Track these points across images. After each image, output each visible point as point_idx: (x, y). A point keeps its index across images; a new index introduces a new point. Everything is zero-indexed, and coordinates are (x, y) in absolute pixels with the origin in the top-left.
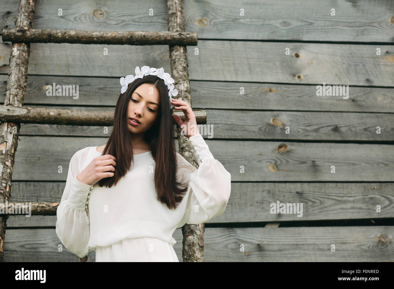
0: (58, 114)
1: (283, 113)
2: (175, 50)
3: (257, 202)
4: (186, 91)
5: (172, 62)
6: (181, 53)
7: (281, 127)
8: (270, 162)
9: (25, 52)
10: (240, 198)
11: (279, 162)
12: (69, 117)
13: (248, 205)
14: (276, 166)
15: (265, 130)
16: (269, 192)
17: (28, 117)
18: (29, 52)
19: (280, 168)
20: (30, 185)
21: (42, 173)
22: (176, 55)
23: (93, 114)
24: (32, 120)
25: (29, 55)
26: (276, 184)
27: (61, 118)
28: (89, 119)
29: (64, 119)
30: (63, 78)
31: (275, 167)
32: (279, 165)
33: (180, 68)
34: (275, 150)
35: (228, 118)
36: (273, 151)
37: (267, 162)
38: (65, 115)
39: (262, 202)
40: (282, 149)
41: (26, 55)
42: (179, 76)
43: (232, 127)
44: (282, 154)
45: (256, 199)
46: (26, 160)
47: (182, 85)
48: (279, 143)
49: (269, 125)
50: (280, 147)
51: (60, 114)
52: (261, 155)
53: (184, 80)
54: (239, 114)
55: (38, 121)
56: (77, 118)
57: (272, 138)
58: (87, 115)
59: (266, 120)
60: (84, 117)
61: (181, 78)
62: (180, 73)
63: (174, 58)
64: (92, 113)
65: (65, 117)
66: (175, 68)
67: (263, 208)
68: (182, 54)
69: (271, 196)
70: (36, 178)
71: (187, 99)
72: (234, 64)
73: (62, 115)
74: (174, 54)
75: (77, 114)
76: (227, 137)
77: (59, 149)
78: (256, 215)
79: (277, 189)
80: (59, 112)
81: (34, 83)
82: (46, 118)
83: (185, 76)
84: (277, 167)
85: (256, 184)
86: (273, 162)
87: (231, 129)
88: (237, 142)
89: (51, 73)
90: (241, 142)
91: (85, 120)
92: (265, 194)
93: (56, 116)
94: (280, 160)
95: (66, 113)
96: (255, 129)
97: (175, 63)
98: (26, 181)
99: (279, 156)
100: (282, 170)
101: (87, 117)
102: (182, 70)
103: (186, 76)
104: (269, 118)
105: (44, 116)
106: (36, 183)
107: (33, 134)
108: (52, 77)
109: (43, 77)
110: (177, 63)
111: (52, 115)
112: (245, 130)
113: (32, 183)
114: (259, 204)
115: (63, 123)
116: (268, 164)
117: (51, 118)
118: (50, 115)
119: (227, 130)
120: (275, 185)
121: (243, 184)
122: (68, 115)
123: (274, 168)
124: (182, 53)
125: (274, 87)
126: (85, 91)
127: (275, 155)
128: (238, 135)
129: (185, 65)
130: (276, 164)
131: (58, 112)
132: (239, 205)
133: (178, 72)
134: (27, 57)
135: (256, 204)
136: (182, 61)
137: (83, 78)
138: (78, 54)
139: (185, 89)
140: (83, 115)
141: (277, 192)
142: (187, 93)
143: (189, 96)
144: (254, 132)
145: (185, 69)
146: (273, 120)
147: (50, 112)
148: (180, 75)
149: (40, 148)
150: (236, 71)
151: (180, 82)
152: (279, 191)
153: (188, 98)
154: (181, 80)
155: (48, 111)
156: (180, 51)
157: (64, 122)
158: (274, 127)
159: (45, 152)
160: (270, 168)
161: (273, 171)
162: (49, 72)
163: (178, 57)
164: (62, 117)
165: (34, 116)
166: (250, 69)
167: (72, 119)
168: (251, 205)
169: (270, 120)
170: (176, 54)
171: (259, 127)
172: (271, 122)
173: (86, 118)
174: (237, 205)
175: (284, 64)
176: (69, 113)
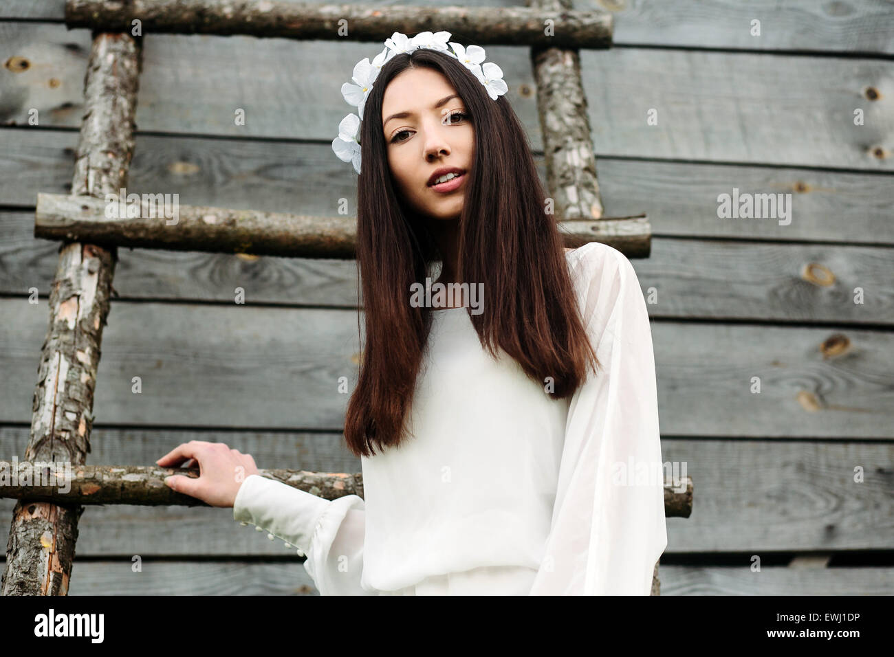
0: (227, 222)
1: (837, 249)
2: (550, 60)
3: (769, 496)
4: (587, 169)
5: (542, 93)
6: (566, 67)
7: (832, 287)
8: (804, 386)
9: (131, 58)
10: (721, 484)
11: (827, 386)
12: (259, 229)
13: (744, 502)
14: (820, 396)
15: (787, 295)
16: (801, 468)
17: (143, 227)
18: (139, 59)
19: (830, 400)
20: (132, 438)
21: (168, 405)
22: (554, 74)
23: (328, 224)
24: (152, 237)
25: (140, 68)
26: (822, 446)
27: (236, 232)
28: (316, 237)
29: (244, 235)
30: (229, 143)
31: (817, 398)
32: (829, 392)
33: (567, 106)
34: (816, 351)
35: (684, 260)
36: (811, 354)
37: (793, 385)
38: (249, 225)
39: (781, 497)
40: (835, 350)
41: (131, 66)
42: (565, 129)
43: (696, 287)
44: (836, 362)
45: (765, 488)
46: (122, 368)
47: (575, 153)
48: (826, 334)
49: (797, 281)
50: (830, 343)
51: (233, 223)
52: (776, 363)
53: (580, 140)
54: (716, 250)
55: (169, 240)
56: (283, 233)
57: (805, 316)
58: (310, 227)
59: (789, 269)
60: (302, 230)
61: (570, 133)
62: (568, 120)
63: (547, 80)
64: (324, 221)
65: (247, 231)
66: (553, 108)
67: (784, 513)
68: (570, 71)
69: (807, 478)
70: (150, 419)
71: (591, 189)
72: (699, 114)
73: (239, 225)
74: (546, 72)
75: (281, 222)
76: (682, 314)
77: (215, 340)
78: (766, 532)
79: (822, 460)
80: (231, 215)
81: (149, 156)
82: (194, 234)
83: (581, 128)
84: (822, 397)
85: (763, 445)
86: (812, 384)
87: (693, 292)
88: (711, 329)
89: (196, 129)
90: (722, 329)
91: (305, 240)
92: (790, 473)
93: (223, 226)
94: (830, 379)
95: (250, 220)
96: (761, 293)
97: (550, 93)
98: (122, 427)
99: (827, 368)
100: (837, 408)
101: (310, 231)
102: (572, 113)
103: (585, 129)
104: (797, 263)
105: (189, 225)
106: (149, 434)
107: (144, 295)
108: (198, 141)
109: (174, 141)
110: (556, 93)
111: (211, 225)
112: (732, 296)
113: (139, 433)
114: (773, 502)
115: (242, 248)
116: (798, 389)
117: (206, 231)
118: (204, 223)
119: (683, 294)
120: (817, 450)
121: (729, 445)
122: (256, 223)
123: (812, 401)
124: (569, 69)
125: (811, 180)
126: (290, 180)
127: (816, 366)
128: (712, 308)
129: (579, 101)
130: (818, 389)
131: (226, 216)
132: (718, 502)
133: (561, 119)
134: (134, 72)
135: (764, 500)
136: (572, 89)
137: (284, 145)
138: (271, 79)
139: (584, 165)
140: (299, 227)
141: (823, 470)
142: (590, 176)
143: (595, 183)
144: (758, 301)
145: (581, 109)
146: (811, 269)
147: (206, 214)
148: (568, 127)
149: (162, 334)
150: (706, 133)
151: (569, 145)
152: (829, 467)
153: (593, 187)
154: (570, 139)
155: (199, 212)
156: (563, 62)
157: (243, 245)
158: (810, 287)
159: (177, 349)
160: (804, 401)
161: (810, 408)
162: (189, 125)
163: (560, 79)
164: (238, 231)
165: (158, 224)
166: (744, 129)
167: (268, 235)
168: (752, 504)
169: (799, 267)
170: (553, 69)
171: (772, 285)
172: (803, 272)
173: (308, 234)
174: (712, 503)
175: (838, 117)
176: (259, 220)
